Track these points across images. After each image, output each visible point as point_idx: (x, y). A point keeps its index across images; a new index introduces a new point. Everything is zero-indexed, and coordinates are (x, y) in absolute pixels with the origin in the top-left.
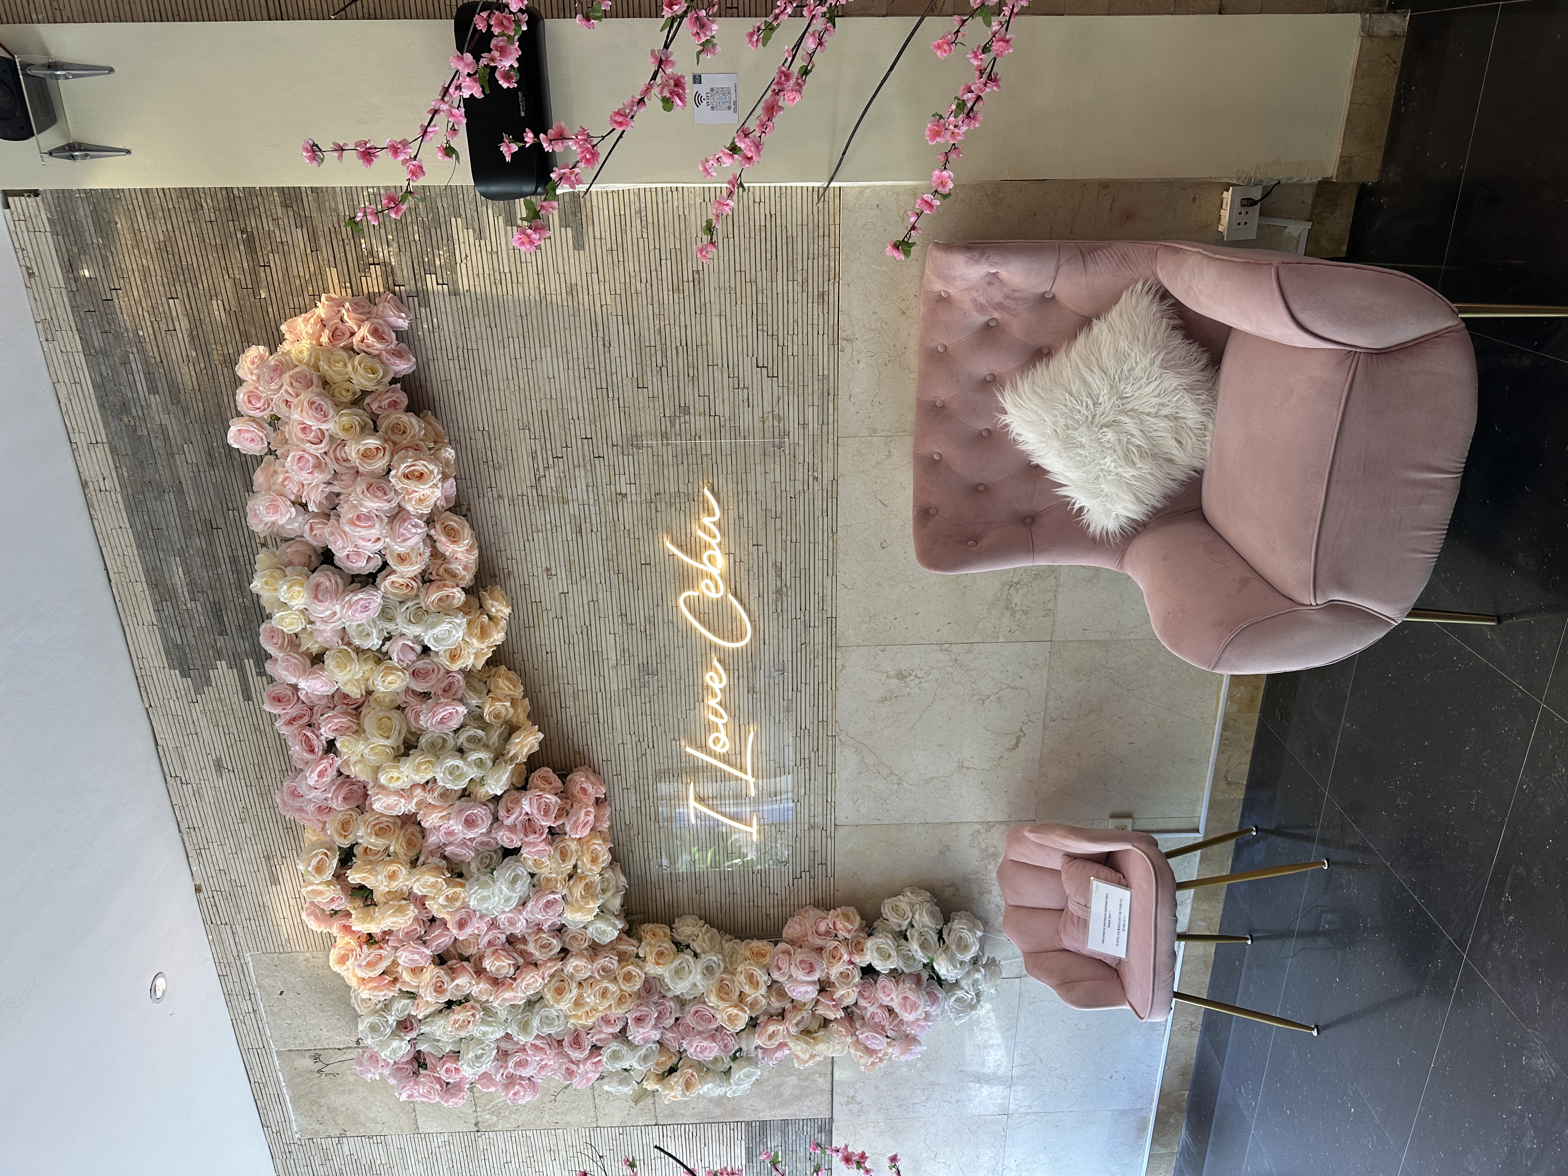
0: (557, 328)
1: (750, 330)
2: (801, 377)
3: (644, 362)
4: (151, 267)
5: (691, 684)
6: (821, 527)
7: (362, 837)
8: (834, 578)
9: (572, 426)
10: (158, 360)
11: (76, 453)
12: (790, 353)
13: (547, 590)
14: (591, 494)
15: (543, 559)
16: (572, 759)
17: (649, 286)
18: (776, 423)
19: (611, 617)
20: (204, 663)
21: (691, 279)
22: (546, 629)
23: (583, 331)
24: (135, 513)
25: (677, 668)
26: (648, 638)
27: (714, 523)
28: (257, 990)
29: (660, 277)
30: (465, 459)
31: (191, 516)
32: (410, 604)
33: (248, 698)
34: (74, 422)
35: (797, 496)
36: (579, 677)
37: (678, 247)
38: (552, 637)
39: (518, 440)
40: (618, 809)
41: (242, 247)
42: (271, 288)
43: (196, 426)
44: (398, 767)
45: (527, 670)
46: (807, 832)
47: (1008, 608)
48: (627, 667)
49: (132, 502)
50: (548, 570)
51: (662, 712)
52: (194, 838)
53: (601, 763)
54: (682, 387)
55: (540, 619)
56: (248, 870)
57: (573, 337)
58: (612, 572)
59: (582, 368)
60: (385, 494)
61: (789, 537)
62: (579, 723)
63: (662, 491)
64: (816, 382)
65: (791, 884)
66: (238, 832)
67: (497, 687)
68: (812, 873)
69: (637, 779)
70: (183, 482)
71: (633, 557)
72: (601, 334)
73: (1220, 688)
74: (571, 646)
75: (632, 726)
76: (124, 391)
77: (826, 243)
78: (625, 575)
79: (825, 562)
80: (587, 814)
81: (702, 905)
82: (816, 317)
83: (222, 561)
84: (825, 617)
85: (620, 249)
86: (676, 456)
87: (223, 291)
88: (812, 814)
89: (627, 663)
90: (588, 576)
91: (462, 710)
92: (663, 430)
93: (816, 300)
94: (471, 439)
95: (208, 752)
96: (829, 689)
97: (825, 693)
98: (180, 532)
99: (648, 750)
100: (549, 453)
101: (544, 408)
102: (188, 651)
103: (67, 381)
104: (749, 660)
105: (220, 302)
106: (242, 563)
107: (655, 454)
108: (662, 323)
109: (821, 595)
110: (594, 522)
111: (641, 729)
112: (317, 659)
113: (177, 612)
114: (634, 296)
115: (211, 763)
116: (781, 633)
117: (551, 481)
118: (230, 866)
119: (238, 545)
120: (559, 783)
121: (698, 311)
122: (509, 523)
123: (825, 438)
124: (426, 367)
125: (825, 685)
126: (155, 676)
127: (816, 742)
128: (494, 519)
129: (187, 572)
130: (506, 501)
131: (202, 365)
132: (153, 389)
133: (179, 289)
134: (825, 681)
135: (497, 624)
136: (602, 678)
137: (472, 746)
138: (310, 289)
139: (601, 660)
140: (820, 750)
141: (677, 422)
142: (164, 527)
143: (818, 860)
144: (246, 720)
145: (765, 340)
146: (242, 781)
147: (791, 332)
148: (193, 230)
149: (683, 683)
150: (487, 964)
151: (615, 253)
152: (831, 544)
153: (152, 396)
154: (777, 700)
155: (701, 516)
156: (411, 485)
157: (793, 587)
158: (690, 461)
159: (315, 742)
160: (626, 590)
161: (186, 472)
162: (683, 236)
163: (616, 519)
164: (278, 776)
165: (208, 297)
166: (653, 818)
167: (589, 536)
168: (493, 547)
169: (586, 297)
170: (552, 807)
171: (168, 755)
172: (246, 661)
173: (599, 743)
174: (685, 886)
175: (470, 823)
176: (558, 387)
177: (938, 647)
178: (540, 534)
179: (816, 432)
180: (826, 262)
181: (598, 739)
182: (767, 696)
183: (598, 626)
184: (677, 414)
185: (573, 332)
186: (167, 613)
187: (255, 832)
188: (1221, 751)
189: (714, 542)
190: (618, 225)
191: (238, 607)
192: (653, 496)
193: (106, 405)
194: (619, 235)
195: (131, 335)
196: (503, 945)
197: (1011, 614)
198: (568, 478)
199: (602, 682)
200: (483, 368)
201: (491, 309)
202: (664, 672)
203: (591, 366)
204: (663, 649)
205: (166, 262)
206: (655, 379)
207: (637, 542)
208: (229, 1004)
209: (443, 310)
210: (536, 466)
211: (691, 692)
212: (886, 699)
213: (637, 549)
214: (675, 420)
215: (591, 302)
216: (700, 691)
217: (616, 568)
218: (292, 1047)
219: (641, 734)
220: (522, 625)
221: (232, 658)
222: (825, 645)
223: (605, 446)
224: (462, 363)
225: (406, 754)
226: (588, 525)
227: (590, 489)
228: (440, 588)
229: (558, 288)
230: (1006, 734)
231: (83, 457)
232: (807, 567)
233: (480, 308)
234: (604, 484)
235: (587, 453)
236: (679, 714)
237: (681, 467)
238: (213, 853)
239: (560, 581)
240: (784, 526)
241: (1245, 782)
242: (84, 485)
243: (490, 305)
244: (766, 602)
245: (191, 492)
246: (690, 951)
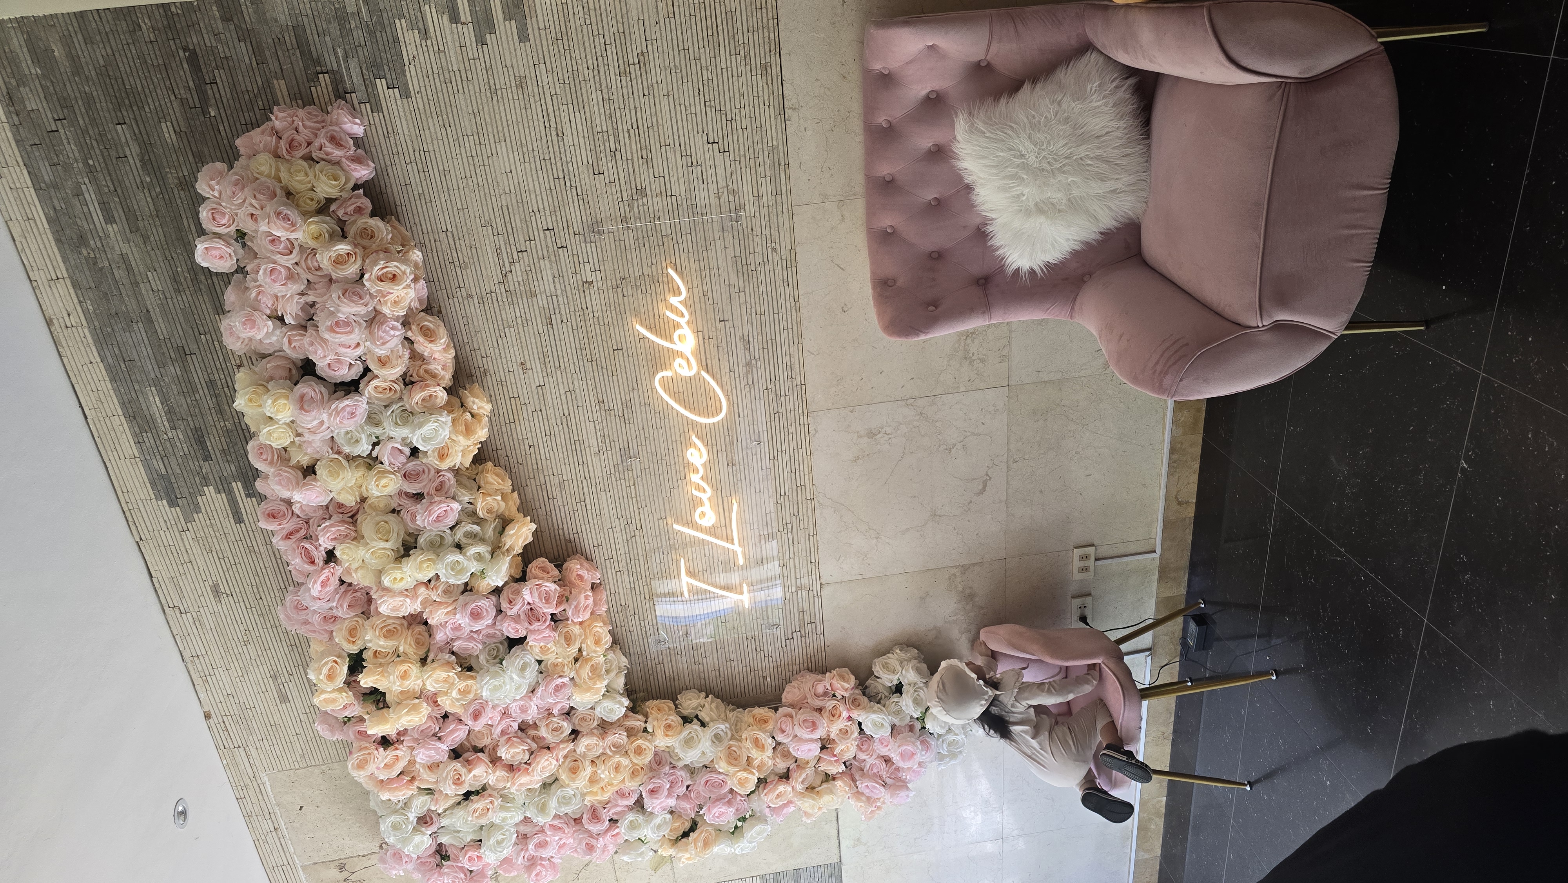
0: (510, 122)
1: (698, 107)
2: (751, 150)
3: (598, 148)
4: (95, 93)
5: (672, 463)
6: (783, 297)
7: (370, 641)
8: (800, 345)
9: (533, 219)
10: (112, 188)
11: (37, 291)
12: (739, 127)
13: (523, 384)
14: (558, 285)
15: (517, 354)
16: (564, 548)
17: (596, 72)
18: (731, 198)
19: (588, 405)
20: (191, 490)
21: (636, 61)
22: (527, 422)
23: (536, 123)
24: (105, 346)
25: (658, 449)
26: (627, 422)
27: (680, 302)
28: (276, 809)
29: (606, 62)
30: (432, 261)
31: (163, 344)
32: (395, 407)
33: (239, 520)
34: (31, 260)
35: (758, 269)
36: (563, 467)
37: (621, 30)
38: (533, 430)
39: (482, 237)
40: (613, 592)
41: (186, 66)
42: (220, 105)
43: (157, 252)
44: (400, 568)
45: (512, 466)
46: (795, 594)
47: (966, 358)
48: (609, 452)
49: (101, 336)
50: (523, 364)
51: (647, 494)
52: (199, 666)
53: (592, 549)
54: (637, 170)
55: (520, 414)
56: (256, 691)
57: (527, 130)
58: (585, 361)
59: (537, 159)
60: (361, 298)
61: (753, 310)
62: (567, 512)
63: (627, 276)
64: (766, 153)
65: (784, 646)
66: (243, 655)
67: (487, 483)
68: (803, 632)
69: (628, 561)
70: (151, 310)
71: (605, 343)
72: (553, 124)
73: (1165, 415)
74: (553, 437)
75: (619, 510)
76: (80, 223)
77: (764, 15)
78: (599, 363)
79: (790, 331)
80: (586, 597)
81: (702, 675)
82: (760, 88)
83: (199, 387)
84: (795, 385)
85: (565, 38)
86: (638, 239)
87: (171, 111)
88: (798, 576)
89: (609, 448)
90: (562, 367)
91: (456, 506)
92: (623, 214)
93: (759, 73)
94: (435, 241)
95: (204, 578)
96: (804, 454)
97: (801, 459)
98: (153, 361)
99: (637, 532)
100: (513, 247)
101: (504, 204)
102: (173, 481)
103: (20, 218)
104: (726, 433)
105: (169, 124)
106: (220, 387)
107: (617, 239)
108: (612, 107)
109: (788, 364)
110: (563, 312)
111: (628, 512)
112: (309, 471)
113: (158, 443)
114: (583, 83)
115: (209, 589)
116: (753, 404)
117: (518, 274)
118: (237, 690)
119: (214, 369)
120: (556, 572)
121: (646, 93)
122: (480, 321)
123: (780, 208)
124: (385, 173)
125: (800, 450)
126: (142, 509)
127: (796, 507)
128: (465, 319)
129: (165, 401)
130: (476, 299)
131: (158, 190)
132: (109, 219)
133: (125, 114)
134: (800, 447)
135: (480, 421)
136: (585, 466)
137: (470, 541)
138: (260, 103)
139: (583, 448)
140: (801, 514)
141: (636, 205)
142: (136, 358)
143: (807, 619)
144: (240, 543)
145: (714, 116)
146: (242, 604)
147: (738, 106)
148: (134, 52)
149: (664, 462)
150: (504, 753)
151: (560, 41)
152: (794, 313)
153: (109, 226)
154: (756, 471)
155: (668, 297)
156: (384, 287)
157: (762, 358)
158: (651, 243)
159: (315, 553)
160: (601, 377)
161: (153, 300)
162: (625, 19)
163: (584, 307)
164: (277, 595)
165: (156, 119)
166: (647, 597)
167: (560, 326)
168: (467, 347)
169: (536, 89)
170: (552, 594)
171: (163, 586)
172: (234, 484)
173: (588, 530)
174: (684, 658)
175: (476, 615)
176: (516, 181)
177: (904, 403)
178: (512, 329)
179: (770, 203)
180: (766, 34)
181: (588, 526)
182: (746, 467)
183: (577, 415)
184: (635, 197)
185: (526, 125)
186: (148, 444)
187: (260, 653)
188: (1170, 474)
189: (683, 321)
190: (561, 14)
191: (220, 431)
192: (619, 282)
193: (63, 239)
194: (563, 24)
195: (81, 165)
196: (516, 732)
197: (970, 364)
198: (533, 270)
199: (586, 470)
200: (441, 168)
201: (443, 109)
202: (645, 454)
203: (547, 157)
204: (642, 432)
205: (109, 87)
206: (610, 164)
207: (607, 329)
208: (250, 826)
209: (396, 114)
210: (501, 262)
211: (674, 471)
212: (858, 458)
213: (608, 335)
214: (633, 204)
215: (541, 93)
216: (682, 469)
217: (589, 356)
218: (317, 860)
219: (628, 516)
220: (503, 422)
221: (219, 482)
222: (797, 412)
223: (567, 235)
224: (420, 165)
225: (406, 554)
226: (558, 316)
227: (556, 280)
228: (423, 389)
229: (508, 83)
230: (973, 479)
231: (44, 294)
232: (773, 337)
233: (433, 109)
234: (570, 274)
235: (550, 245)
236: (664, 493)
237: (643, 249)
238: (219, 678)
239: (535, 374)
240: (748, 300)
241: (1194, 501)
242: (49, 323)
243: (443, 105)
244: (737, 375)
245: (160, 320)
246: (695, 721)
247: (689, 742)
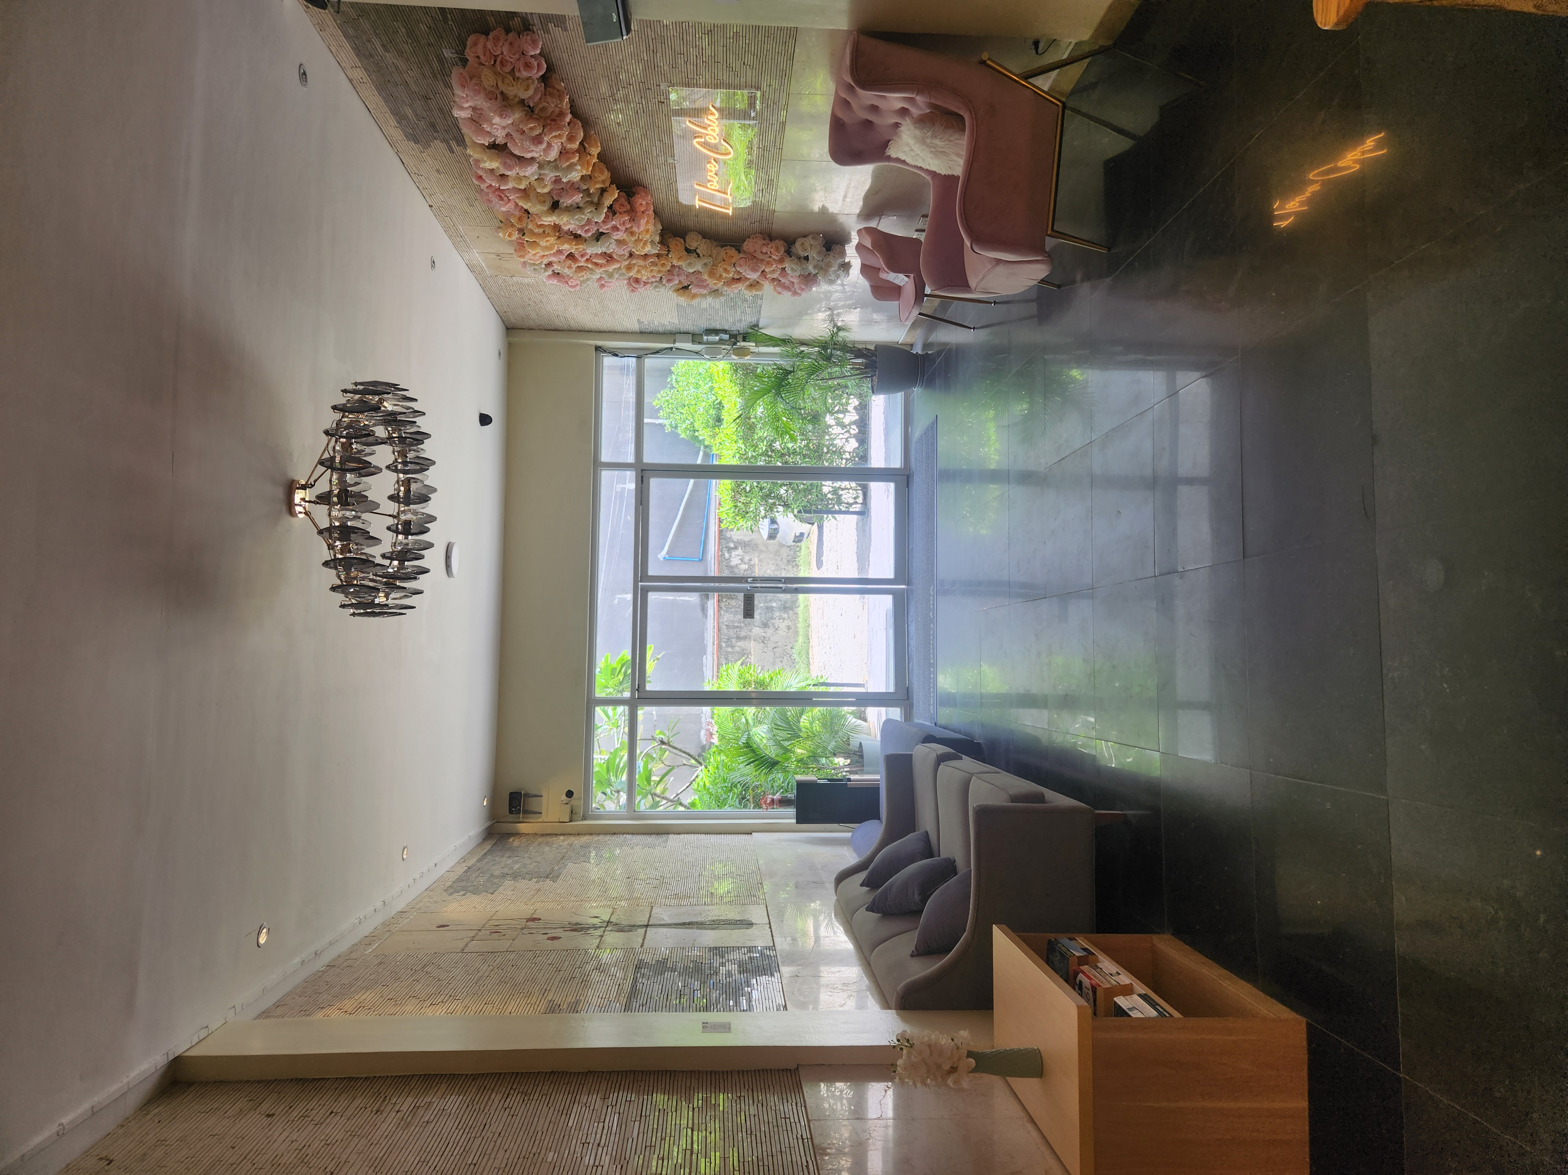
1: (740, 51)
2: (769, 69)
5: (698, 168)
8: (783, 133)
9: (633, 77)
10: (389, 41)
20: (427, 140)
24: (381, 90)
27: (714, 118)
31: (414, 93)
36: (636, 158)
46: (758, 211)
50: (618, 122)
51: (681, 174)
52: (427, 192)
55: (614, 138)
56: (457, 202)
65: (747, 228)
66: (451, 191)
76: (369, 50)
81: (701, 228)
89: (663, 155)
95: (431, 166)
98: (409, 100)
102: (417, 136)
113: (410, 124)
115: (433, 170)
116: (749, 155)
118: (447, 201)
120: (629, 207)
122: (596, 107)
123: (781, 90)
126: (400, 143)
128: (587, 105)
129: (414, 111)
132: (387, 51)
136: (648, 159)
139: (648, 154)
142: (399, 96)
146: (451, 177)
149: (693, 165)
155: (708, 115)
171: (411, 168)
178: (613, 112)
179: (776, 88)
181: (648, 180)
183: (647, 144)
186: (403, 124)
187: (460, 191)
189: (714, 123)
193: (360, 54)
195: (371, 31)
198: (630, 93)
202: (683, 161)
204: (683, 152)
206: (682, 64)
208: (451, 238)
210: (611, 89)
211: (699, 171)
214: (694, 79)
216: (703, 168)
218: (486, 251)
219: (669, 178)
221: (442, 140)
222: (774, 156)
223: (652, 85)
226: (642, 110)
227: (643, 98)
231: (348, 71)
234: (651, 97)
236: (691, 175)
238: (437, 196)
239: (625, 127)
242: (351, 80)
245: (413, 86)
246: (695, 254)
247: (690, 264)
